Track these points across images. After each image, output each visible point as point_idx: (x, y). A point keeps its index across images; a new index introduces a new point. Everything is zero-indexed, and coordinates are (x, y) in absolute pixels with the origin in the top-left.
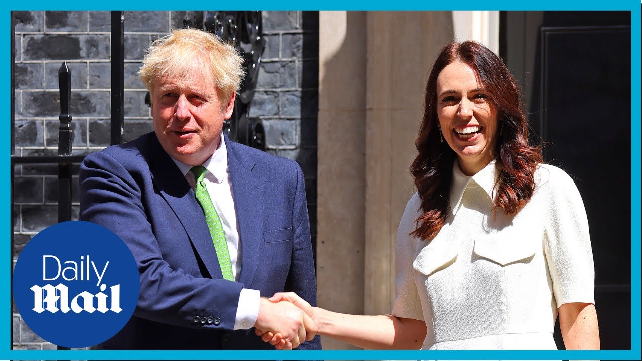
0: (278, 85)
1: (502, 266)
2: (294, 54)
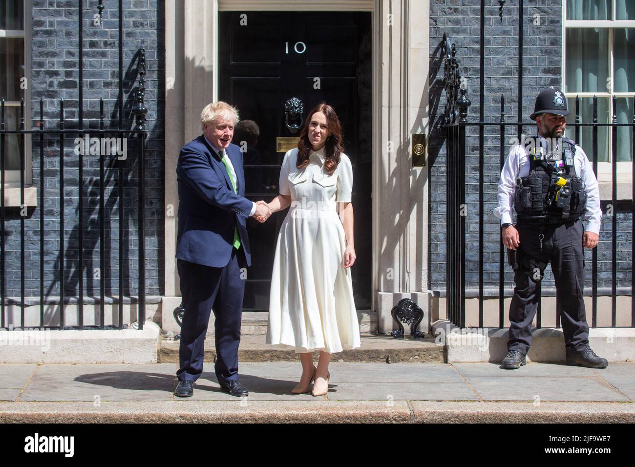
0: (149, 98)
1: (324, 187)
2: (154, 88)
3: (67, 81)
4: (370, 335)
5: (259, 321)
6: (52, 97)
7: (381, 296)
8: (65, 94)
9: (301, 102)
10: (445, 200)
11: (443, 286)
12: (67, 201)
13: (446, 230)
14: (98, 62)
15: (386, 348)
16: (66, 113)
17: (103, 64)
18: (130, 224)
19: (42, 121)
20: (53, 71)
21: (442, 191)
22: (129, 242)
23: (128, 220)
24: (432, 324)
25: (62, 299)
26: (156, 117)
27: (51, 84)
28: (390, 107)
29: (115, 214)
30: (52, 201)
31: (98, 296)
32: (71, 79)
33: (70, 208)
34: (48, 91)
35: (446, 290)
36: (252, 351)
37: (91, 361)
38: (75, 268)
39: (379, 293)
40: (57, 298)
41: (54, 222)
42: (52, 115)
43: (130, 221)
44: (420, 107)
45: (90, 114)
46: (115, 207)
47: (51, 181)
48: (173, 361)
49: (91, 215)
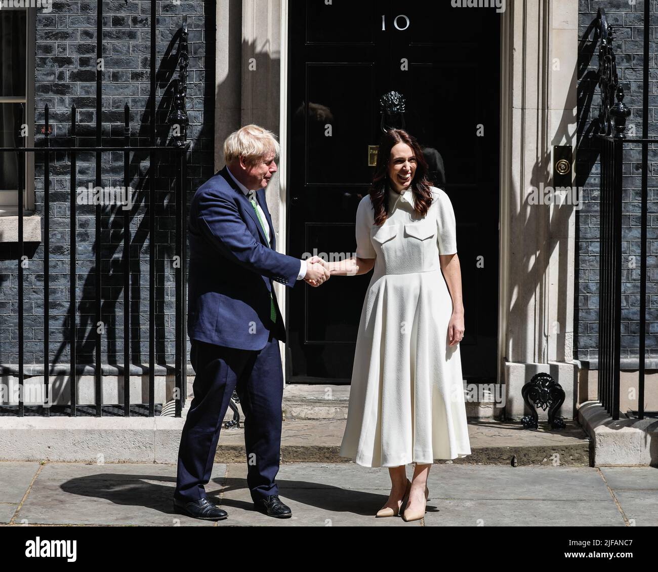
0: (193, 94)
1: (422, 241)
2: (201, 80)
3: (82, 71)
4: (494, 421)
5: (341, 401)
6: (63, 93)
7: (508, 367)
8: (79, 89)
9: (402, 98)
10: (598, 236)
11: (594, 354)
12: (81, 235)
13: (598, 278)
14: (124, 46)
15: (511, 446)
16: (81, 115)
17: (131, 49)
18: (166, 267)
19: (47, 125)
20: (64, 58)
21: (595, 224)
22: (165, 290)
23: (163, 261)
24: (578, 406)
25: (72, 367)
26: (202, 120)
27: (61, 76)
28: (523, 109)
29: (146, 252)
30: (60, 235)
31: (122, 364)
32: (88, 68)
33: (86, 244)
34: (57, 85)
35: (597, 360)
36: (328, 448)
37: (112, 460)
38: (92, 326)
39: (507, 364)
40: (66, 367)
41: (63, 263)
42: (61, 118)
43: (166, 262)
44: (565, 109)
45: (112, 117)
46: (146, 243)
47: (60, 207)
48: (222, 460)
49: (114, 253)
